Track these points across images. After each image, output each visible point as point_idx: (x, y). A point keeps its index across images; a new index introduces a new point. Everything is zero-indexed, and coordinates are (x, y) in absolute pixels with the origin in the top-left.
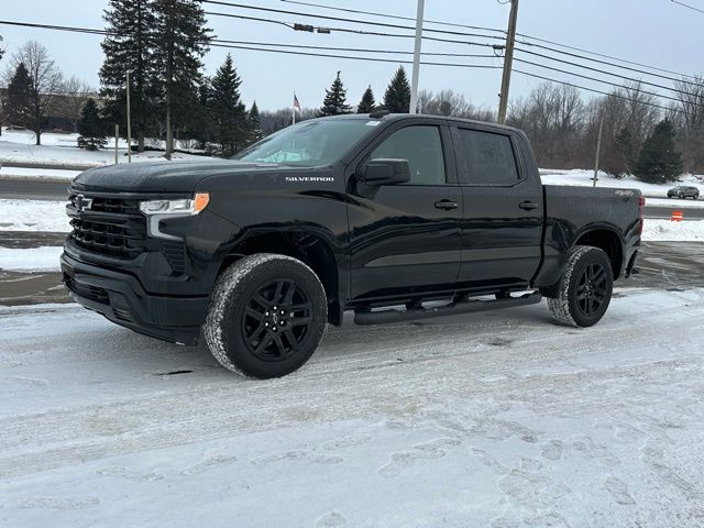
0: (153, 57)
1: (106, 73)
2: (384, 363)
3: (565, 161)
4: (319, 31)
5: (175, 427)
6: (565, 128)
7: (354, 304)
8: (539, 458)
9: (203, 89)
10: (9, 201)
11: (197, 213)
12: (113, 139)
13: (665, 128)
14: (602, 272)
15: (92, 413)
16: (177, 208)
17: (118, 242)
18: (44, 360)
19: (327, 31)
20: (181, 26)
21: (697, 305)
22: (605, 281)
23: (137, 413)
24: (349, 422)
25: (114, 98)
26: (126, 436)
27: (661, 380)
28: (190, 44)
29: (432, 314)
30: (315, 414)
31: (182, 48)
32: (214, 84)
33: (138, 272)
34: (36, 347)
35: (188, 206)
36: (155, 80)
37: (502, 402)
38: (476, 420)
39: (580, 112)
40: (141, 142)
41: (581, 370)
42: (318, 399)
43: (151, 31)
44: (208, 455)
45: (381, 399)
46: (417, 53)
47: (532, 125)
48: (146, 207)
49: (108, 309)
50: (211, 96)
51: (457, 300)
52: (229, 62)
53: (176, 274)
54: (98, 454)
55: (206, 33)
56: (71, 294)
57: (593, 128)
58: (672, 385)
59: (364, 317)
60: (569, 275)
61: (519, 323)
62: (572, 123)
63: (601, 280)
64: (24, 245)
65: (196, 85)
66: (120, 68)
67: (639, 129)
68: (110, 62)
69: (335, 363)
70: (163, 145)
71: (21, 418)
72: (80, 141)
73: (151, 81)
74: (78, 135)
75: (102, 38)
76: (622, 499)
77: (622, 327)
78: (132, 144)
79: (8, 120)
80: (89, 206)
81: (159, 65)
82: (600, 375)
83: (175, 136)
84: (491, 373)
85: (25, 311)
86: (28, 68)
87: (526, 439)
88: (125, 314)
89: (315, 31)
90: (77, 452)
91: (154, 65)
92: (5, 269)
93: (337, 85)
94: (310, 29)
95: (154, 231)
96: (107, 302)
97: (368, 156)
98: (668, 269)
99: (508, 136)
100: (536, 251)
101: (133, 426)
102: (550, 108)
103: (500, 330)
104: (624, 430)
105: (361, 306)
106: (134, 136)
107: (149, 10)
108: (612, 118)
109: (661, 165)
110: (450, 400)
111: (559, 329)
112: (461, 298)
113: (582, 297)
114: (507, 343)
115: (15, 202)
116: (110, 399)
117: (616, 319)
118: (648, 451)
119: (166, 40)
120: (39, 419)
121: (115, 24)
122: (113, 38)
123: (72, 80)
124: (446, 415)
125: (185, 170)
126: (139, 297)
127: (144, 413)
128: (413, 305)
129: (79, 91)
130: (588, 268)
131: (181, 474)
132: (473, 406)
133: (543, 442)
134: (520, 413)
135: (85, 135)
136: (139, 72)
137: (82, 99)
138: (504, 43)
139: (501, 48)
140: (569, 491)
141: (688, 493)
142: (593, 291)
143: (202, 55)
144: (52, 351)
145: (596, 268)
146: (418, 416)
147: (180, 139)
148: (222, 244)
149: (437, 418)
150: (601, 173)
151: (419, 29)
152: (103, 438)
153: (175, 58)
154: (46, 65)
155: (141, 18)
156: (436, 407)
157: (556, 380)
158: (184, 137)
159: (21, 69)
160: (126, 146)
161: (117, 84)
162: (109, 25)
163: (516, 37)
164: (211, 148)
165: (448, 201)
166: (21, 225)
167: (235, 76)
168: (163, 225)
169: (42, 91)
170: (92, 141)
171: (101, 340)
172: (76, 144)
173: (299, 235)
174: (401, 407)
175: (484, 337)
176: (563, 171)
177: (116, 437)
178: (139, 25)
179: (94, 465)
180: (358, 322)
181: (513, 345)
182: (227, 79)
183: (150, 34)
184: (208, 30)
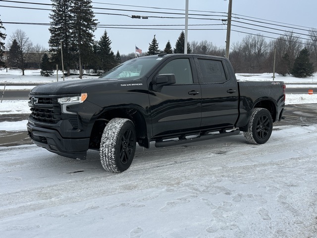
0: (72, 33)
1: (52, 42)
2: (168, 164)
3: (260, 70)
4: (143, 18)
5: (74, 195)
6: (259, 55)
7: (154, 138)
8: (231, 201)
9: (95, 47)
10: (11, 101)
11: (82, 102)
12: (56, 71)
13: (305, 52)
14: (267, 119)
15: (39, 190)
16: (74, 100)
17: (50, 116)
18: (21, 169)
19: (147, 18)
20: (83, 19)
21: (313, 132)
22: (269, 123)
23: (58, 190)
24: (150, 190)
25: (56, 53)
26: (53, 199)
27: (291, 166)
28: (88, 27)
29: (190, 141)
30: (135, 187)
31: (84, 29)
32: (99, 44)
33: (58, 129)
34: (17, 163)
35: (78, 99)
36: (73, 44)
37: (218, 178)
38: (206, 186)
39: (265, 47)
40: (69, 72)
41: (256, 163)
42: (137, 180)
43: (71, 22)
44: (87, 206)
45: (165, 179)
46: (186, 25)
47: (244, 54)
48: (61, 101)
49: (47, 145)
50: (98, 49)
51: (202, 134)
52: (106, 34)
53: (75, 129)
54: (40, 207)
55: (95, 22)
56: (32, 140)
57: (272, 54)
58: (296, 168)
59: (160, 144)
60: (252, 121)
61: (231, 144)
62: (262, 52)
63: (267, 123)
64: (16, 120)
65: (92, 45)
66: (57, 39)
67: (293, 53)
68: (53, 37)
69: (147, 165)
70: (78, 72)
71: (9, 194)
72: (42, 73)
73: (72, 44)
74: (41, 70)
75: (49, 27)
76: (265, 217)
77: (278, 143)
78: (65, 73)
79: (10, 65)
80: (37, 102)
81: (75, 37)
82: (264, 165)
83: (83, 68)
84: (215, 166)
85: (15, 149)
86: (18, 41)
87: (226, 194)
88: (54, 147)
89: (141, 18)
90: (32, 207)
91: (72, 37)
92: (7, 130)
93: (154, 41)
94: (139, 17)
95: (65, 111)
96: (46, 143)
97: (157, 73)
98: (303, 116)
99: (221, 61)
100: (236, 111)
101: (57, 195)
102: (251, 46)
103: (222, 147)
104: (271, 188)
105: (158, 139)
106: (66, 69)
107: (69, 13)
108: (280, 49)
109: (304, 69)
110: (195, 178)
111: (249, 145)
112: (203, 134)
113: (258, 130)
114: (224, 153)
115: (13, 101)
116: (48, 184)
117: (275, 140)
118: (280, 197)
119: (77, 25)
120: (17, 194)
121: (54, 20)
122: (54, 26)
123: (37, 46)
124: (193, 185)
125: (77, 84)
126: (59, 140)
127: (62, 189)
128: (182, 137)
129: (40, 50)
130: (261, 118)
131: (75, 214)
132: (205, 181)
133: (234, 194)
134: (226, 183)
135: (44, 70)
136: (66, 40)
137: (42, 54)
138: (227, 18)
139: (226, 20)
140: (242, 215)
141: (295, 214)
142: (264, 128)
143: (94, 31)
144: (25, 165)
145: (264, 118)
146: (180, 186)
147: (85, 69)
148: (94, 115)
149: (188, 186)
150: (276, 74)
151: (187, 14)
152: (43, 201)
153: (81, 33)
154: (25, 40)
155: (66, 16)
156: (189, 182)
157: (244, 168)
158: (87, 68)
159: (15, 42)
160: (62, 73)
161: (56, 46)
162: (52, 20)
163: (232, 15)
164: (100, 73)
165: (194, 91)
166: (15, 111)
167: (108, 40)
168: (68, 108)
169: (24, 51)
170: (47, 72)
171: (46, 159)
172: (40, 74)
173: (128, 109)
174: (173, 183)
175: (214, 151)
176: (259, 74)
177: (49, 200)
178: (65, 20)
179: (38, 212)
180: (156, 146)
181: (227, 153)
182: (105, 41)
183: (70, 23)
184: (96, 20)
